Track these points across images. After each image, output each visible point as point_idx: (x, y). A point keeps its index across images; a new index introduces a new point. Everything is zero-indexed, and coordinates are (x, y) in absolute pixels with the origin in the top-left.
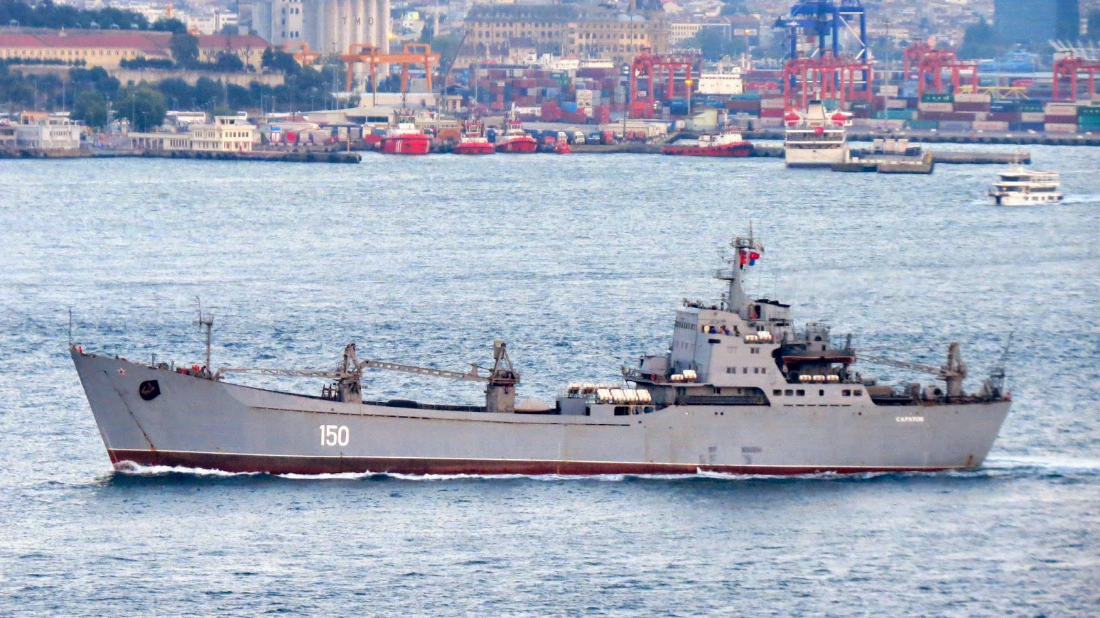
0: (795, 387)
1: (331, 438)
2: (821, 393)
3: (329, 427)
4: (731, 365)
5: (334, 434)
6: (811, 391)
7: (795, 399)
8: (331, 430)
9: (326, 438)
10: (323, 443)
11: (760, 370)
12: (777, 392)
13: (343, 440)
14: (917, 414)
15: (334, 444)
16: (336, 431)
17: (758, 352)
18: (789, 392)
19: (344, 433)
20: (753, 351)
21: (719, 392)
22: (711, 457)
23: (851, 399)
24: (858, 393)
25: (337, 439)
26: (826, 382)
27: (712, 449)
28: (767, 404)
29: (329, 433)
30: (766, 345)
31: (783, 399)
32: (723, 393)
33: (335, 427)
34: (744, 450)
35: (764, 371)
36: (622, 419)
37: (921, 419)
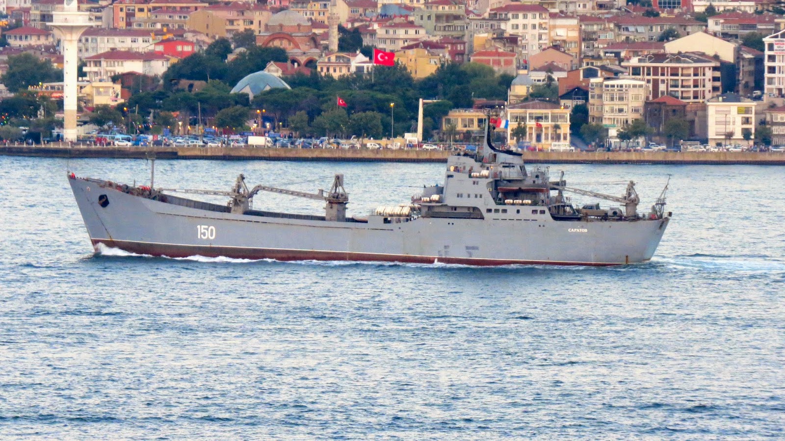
0: (501, 207)
1: (204, 234)
2: (518, 211)
3: (203, 227)
4: (460, 192)
5: (206, 231)
6: (512, 210)
7: (501, 215)
8: (204, 229)
9: (201, 234)
10: (199, 237)
11: (479, 196)
12: (489, 211)
13: (212, 235)
14: (582, 227)
15: (206, 237)
16: (207, 229)
17: (477, 184)
18: (497, 211)
19: (212, 230)
20: (474, 183)
21: (455, 210)
22: (446, 252)
23: (538, 216)
24: (543, 212)
25: (208, 234)
26: (522, 204)
27: (446, 247)
28: (482, 218)
29: (203, 231)
30: (484, 179)
31: (493, 215)
32: (458, 211)
33: (206, 227)
34: (467, 248)
35: (481, 196)
36: (388, 226)
37: (586, 230)
